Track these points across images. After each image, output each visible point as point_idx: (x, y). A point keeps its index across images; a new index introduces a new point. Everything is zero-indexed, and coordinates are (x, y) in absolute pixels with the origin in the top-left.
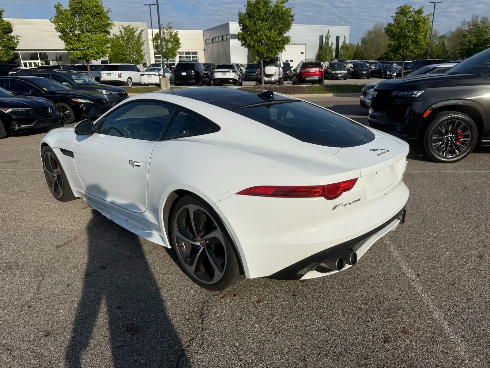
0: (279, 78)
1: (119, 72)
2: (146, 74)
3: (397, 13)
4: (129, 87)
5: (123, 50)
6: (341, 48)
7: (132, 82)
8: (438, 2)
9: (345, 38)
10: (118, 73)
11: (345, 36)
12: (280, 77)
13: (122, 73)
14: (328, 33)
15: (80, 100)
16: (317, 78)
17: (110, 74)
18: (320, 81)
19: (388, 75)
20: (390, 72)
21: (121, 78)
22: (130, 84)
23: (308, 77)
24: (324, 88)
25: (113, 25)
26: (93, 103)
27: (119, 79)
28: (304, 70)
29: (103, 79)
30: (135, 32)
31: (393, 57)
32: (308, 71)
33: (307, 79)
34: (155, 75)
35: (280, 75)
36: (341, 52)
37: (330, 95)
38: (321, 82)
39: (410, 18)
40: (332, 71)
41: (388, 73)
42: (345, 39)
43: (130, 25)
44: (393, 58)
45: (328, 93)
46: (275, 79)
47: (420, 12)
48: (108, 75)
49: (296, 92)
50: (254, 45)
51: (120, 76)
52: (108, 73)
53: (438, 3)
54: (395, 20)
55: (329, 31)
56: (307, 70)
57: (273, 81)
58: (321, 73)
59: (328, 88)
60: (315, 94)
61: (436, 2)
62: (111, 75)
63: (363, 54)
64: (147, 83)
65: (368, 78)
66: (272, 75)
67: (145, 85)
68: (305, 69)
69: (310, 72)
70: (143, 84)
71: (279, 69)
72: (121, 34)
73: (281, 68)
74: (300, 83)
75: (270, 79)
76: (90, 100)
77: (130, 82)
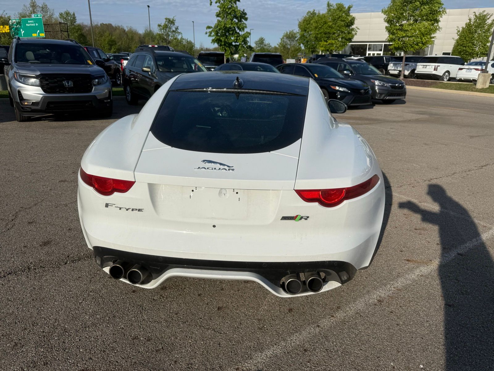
1: (436, 64)
2: (465, 68)
4: (443, 82)
5: (465, 40)
7: (449, 77)
10: (435, 66)
13: (439, 66)
15: (337, 88)
17: (426, 66)
21: (436, 71)
22: (446, 78)
25: (444, 13)
26: (349, 92)
27: (434, 72)
29: (417, 71)
30: (488, 19)
34: (477, 69)
43: (484, 11)
48: (423, 68)
51: (435, 69)
52: (424, 66)
62: (426, 68)
64: (463, 79)
67: (460, 80)
70: (458, 79)
72: (470, 22)
76: (347, 88)
77: (447, 76)
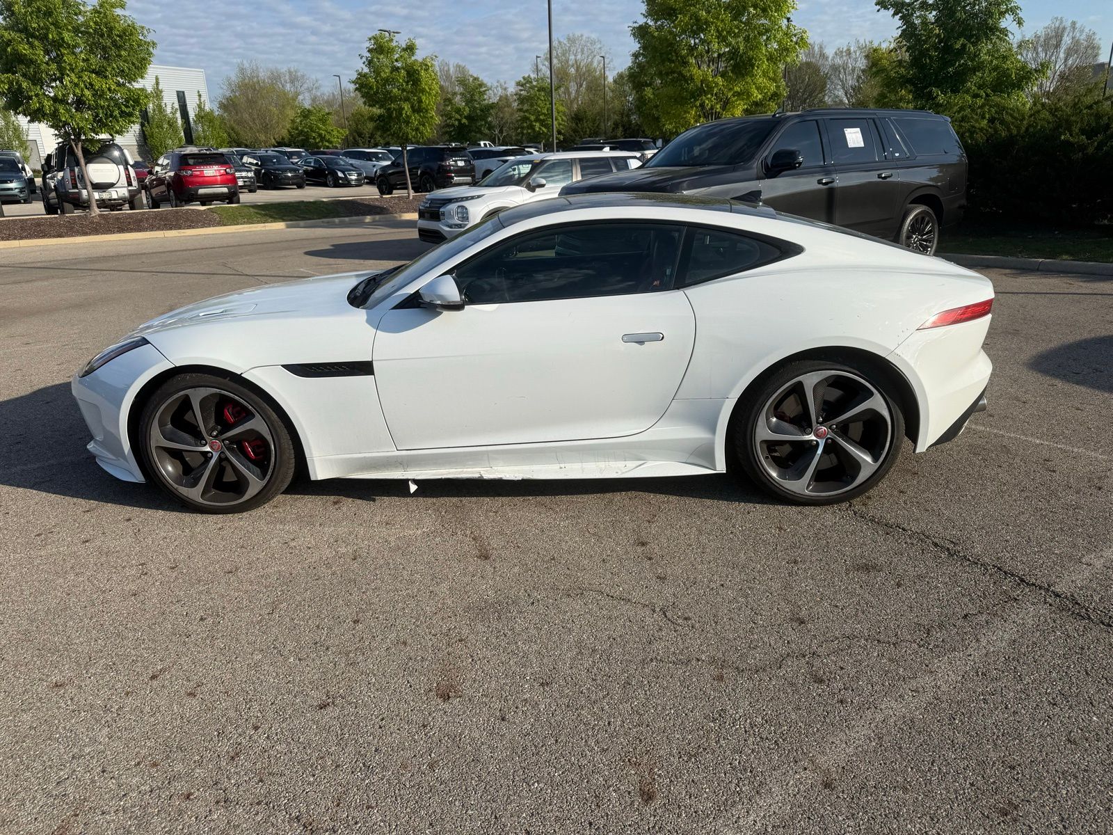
0: (129, 191)
3: (370, 51)
6: (195, 121)
8: (395, 31)
9: (200, 96)
11: (199, 92)
12: (130, 188)
14: (157, 83)
16: (225, 190)
18: (231, 197)
19: (341, 178)
20: (343, 173)
23: (201, 188)
24: (256, 211)
28: (190, 172)
31: (317, 141)
32: (198, 173)
33: (201, 191)
35: (130, 184)
36: (199, 129)
37: (280, 226)
38: (235, 199)
39: (397, 61)
40: (236, 171)
41: (340, 174)
42: (200, 100)
44: (319, 142)
45: (271, 222)
46: (121, 194)
47: (410, 49)
49: (192, 222)
50: (56, 110)
53: (394, 33)
54: (370, 63)
55: (157, 79)
56: (197, 171)
57: (115, 200)
58: (230, 177)
59: (263, 210)
60: (246, 226)
61: (392, 31)
63: (237, 134)
65: (300, 187)
66: (111, 185)
68: (191, 170)
69: (206, 175)
71: (126, 169)
73: (129, 166)
74: (184, 203)
75: (105, 196)
